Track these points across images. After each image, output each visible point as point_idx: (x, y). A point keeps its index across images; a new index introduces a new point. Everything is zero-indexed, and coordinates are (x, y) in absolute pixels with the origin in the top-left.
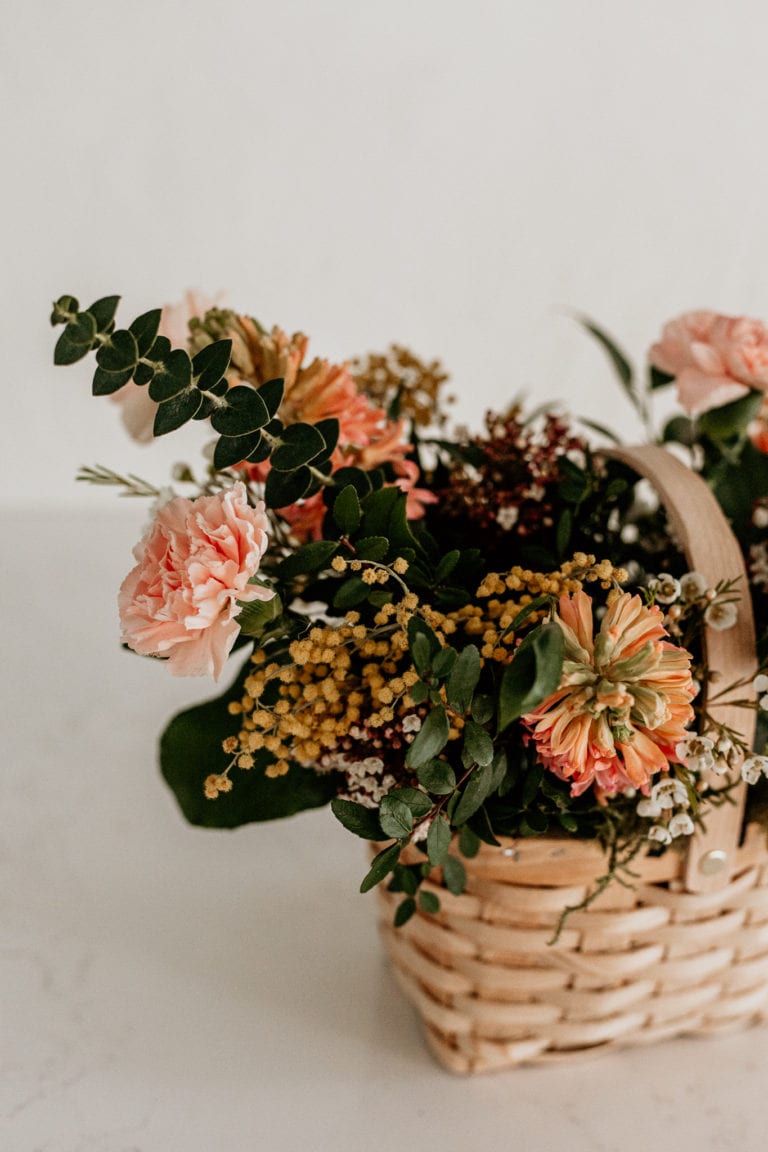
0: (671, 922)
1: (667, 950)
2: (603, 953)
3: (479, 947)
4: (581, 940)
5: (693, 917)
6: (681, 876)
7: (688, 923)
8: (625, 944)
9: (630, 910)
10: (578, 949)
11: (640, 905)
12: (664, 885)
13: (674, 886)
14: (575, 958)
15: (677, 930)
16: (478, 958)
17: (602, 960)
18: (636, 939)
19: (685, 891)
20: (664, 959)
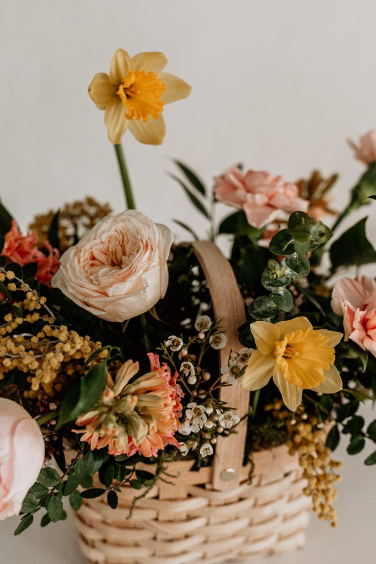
0: (209, 505)
1: (209, 519)
2: (170, 521)
3: (104, 516)
4: (158, 514)
5: (222, 502)
6: (211, 482)
7: (218, 506)
8: (184, 516)
9: (183, 499)
10: (156, 519)
11: (190, 496)
12: (202, 486)
13: (208, 486)
14: (154, 524)
15: (213, 509)
16: (104, 522)
17: (170, 525)
18: (190, 514)
19: (213, 490)
20: (208, 524)
